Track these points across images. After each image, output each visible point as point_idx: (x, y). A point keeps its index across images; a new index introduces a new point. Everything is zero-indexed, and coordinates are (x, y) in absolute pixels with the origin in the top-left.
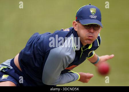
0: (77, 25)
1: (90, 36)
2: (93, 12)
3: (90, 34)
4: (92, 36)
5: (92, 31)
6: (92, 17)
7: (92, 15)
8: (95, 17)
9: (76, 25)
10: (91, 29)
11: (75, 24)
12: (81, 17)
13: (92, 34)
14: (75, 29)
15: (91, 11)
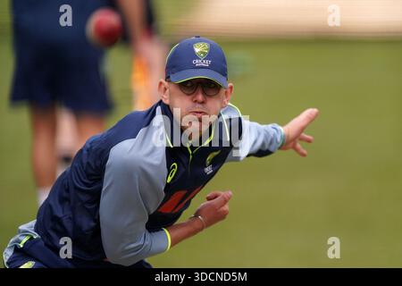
0: (168, 90)
1: (197, 110)
2: (202, 52)
3: (198, 105)
4: (201, 110)
5: (200, 97)
6: (197, 62)
7: (199, 59)
8: (207, 63)
9: (166, 89)
10: (197, 94)
11: (163, 87)
12: (174, 67)
13: (200, 106)
14: (163, 100)
15: (197, 50)
